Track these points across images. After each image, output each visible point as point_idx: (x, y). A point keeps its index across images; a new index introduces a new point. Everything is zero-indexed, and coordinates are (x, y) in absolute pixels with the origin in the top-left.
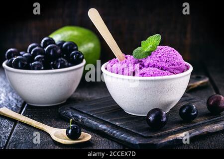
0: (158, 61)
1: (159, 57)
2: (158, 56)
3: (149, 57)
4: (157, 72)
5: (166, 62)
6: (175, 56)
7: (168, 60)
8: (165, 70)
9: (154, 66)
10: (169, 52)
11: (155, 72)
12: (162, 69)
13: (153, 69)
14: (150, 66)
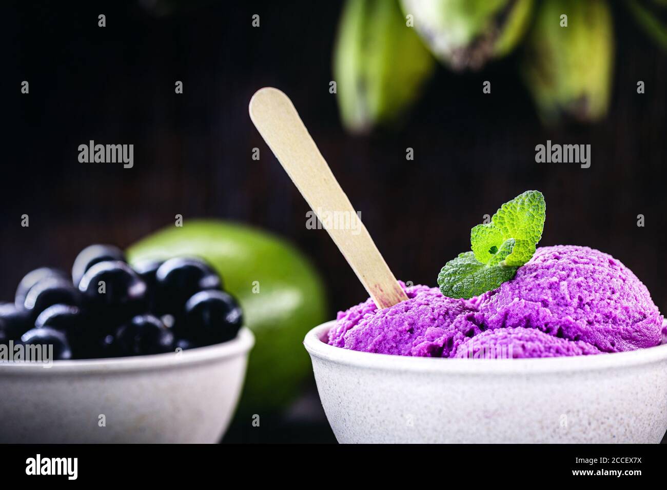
0: (545, 304)
1: (551, 286)
2: (543, 281)
3: (507, 287)
4: (537, 344)
5: (581, 305)
6: (617, 283)
7: (588, 300)
8: (577, 339)
9: (528, 322)
10: (591, 267)
11: (529, 345)
12: (560, 334)
13: (521, 331)
14: (509, 322)
